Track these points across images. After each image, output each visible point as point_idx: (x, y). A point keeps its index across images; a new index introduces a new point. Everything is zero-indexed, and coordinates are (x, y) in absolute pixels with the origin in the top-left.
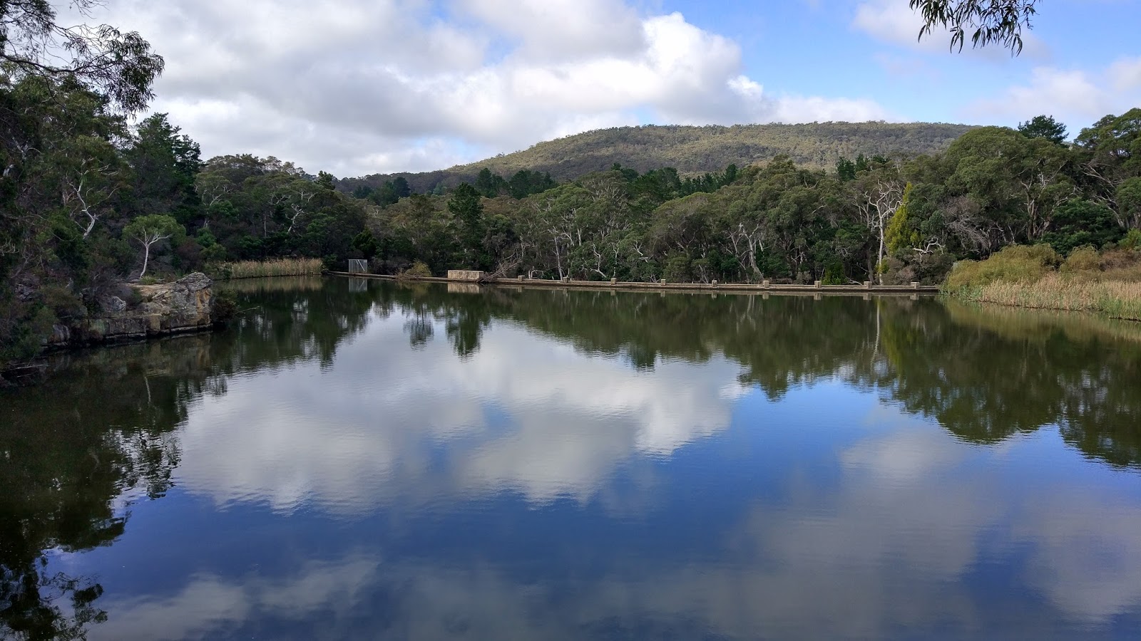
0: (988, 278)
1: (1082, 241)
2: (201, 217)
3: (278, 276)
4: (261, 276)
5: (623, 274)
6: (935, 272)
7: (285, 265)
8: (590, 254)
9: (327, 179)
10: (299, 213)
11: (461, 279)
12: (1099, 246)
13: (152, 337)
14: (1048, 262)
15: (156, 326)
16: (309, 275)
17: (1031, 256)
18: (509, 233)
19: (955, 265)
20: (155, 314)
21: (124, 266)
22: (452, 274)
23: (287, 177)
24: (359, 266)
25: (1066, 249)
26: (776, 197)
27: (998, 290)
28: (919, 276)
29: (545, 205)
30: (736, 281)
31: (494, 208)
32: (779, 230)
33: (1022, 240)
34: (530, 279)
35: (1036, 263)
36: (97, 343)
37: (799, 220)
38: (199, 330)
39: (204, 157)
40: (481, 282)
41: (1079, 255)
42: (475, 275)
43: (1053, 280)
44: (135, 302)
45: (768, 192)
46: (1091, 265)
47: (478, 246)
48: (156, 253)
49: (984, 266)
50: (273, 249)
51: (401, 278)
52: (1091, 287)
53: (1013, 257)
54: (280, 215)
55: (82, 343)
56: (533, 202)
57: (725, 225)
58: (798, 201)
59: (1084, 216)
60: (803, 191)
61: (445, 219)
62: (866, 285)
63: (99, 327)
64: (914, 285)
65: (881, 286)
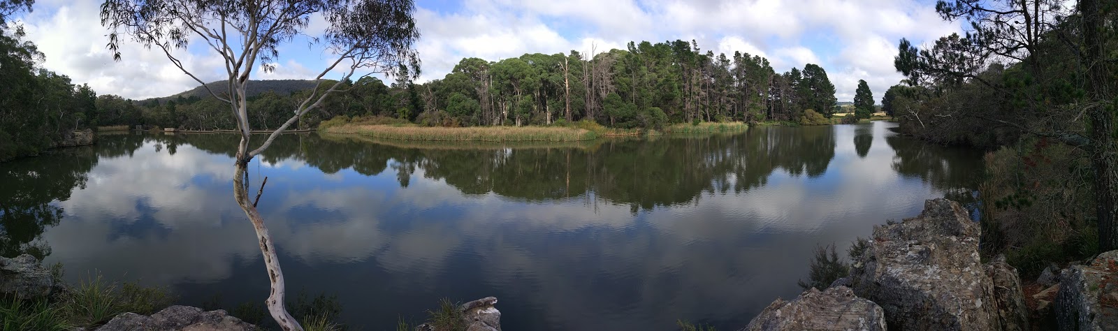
0: (330, 125)
1: (355, 114)
2: (97, 113)
3: (116, 130)
4: (112, 130)
5: (223, 127)
6: (315, 125)
7: (119, 127)
8: (213, 121)
9: (130, 100)
10: (122, 111)
11: (168, 131)
12: (360, 116)
13: (77, 146)
14: (347, 120)
15: (78, 143)
16: (125, 130)
17: (342, 119)
18: (185, 116)
19: (322, 122)
20: (78, 140)
21: (71, 126)
22: (166, 129)
23: (120, 100)
24: (139, 127)
25: (351, 117)
26: (270, 103)
27: (333, 129)
28: (311, 126)
29: (196, 107)
30: (260, 129)
31: (179, 108)
32: (271, 113)
33: (341, 114)
34: (191, 130)
35: (343, 121)
36: (63, 147)
37: (276, 111)
38: (89, 145)
39: (97, 96)
40: (174, 132)
41: (355, 118)
42: (172, 129)
43: (348, 125)
44: (73, 136)
45: (267, 101)
46: (358, 121)
47: (175, 120)
48: (80, 123)
49: (329, 122)
50: (115, 123)
51: (151, 131)
52: (358, 127)
53: (337, 119)
54: (117, 112)
55: (61, 147)
56: (193, 106)
57: (256, 112)
58: (276, 104)
59: (355, 107)
60: (276, 101)
61: (165, 112)
62: (295, 130)
63: (64, 143)
64: (309, 129)
65: (301, 130)
